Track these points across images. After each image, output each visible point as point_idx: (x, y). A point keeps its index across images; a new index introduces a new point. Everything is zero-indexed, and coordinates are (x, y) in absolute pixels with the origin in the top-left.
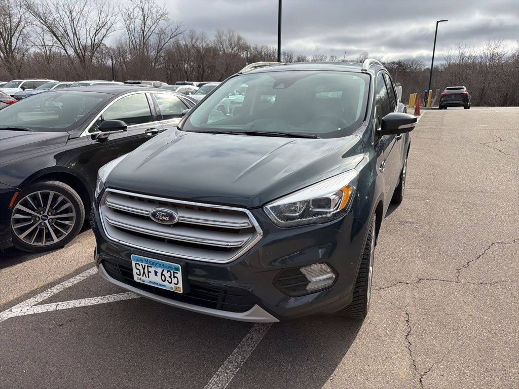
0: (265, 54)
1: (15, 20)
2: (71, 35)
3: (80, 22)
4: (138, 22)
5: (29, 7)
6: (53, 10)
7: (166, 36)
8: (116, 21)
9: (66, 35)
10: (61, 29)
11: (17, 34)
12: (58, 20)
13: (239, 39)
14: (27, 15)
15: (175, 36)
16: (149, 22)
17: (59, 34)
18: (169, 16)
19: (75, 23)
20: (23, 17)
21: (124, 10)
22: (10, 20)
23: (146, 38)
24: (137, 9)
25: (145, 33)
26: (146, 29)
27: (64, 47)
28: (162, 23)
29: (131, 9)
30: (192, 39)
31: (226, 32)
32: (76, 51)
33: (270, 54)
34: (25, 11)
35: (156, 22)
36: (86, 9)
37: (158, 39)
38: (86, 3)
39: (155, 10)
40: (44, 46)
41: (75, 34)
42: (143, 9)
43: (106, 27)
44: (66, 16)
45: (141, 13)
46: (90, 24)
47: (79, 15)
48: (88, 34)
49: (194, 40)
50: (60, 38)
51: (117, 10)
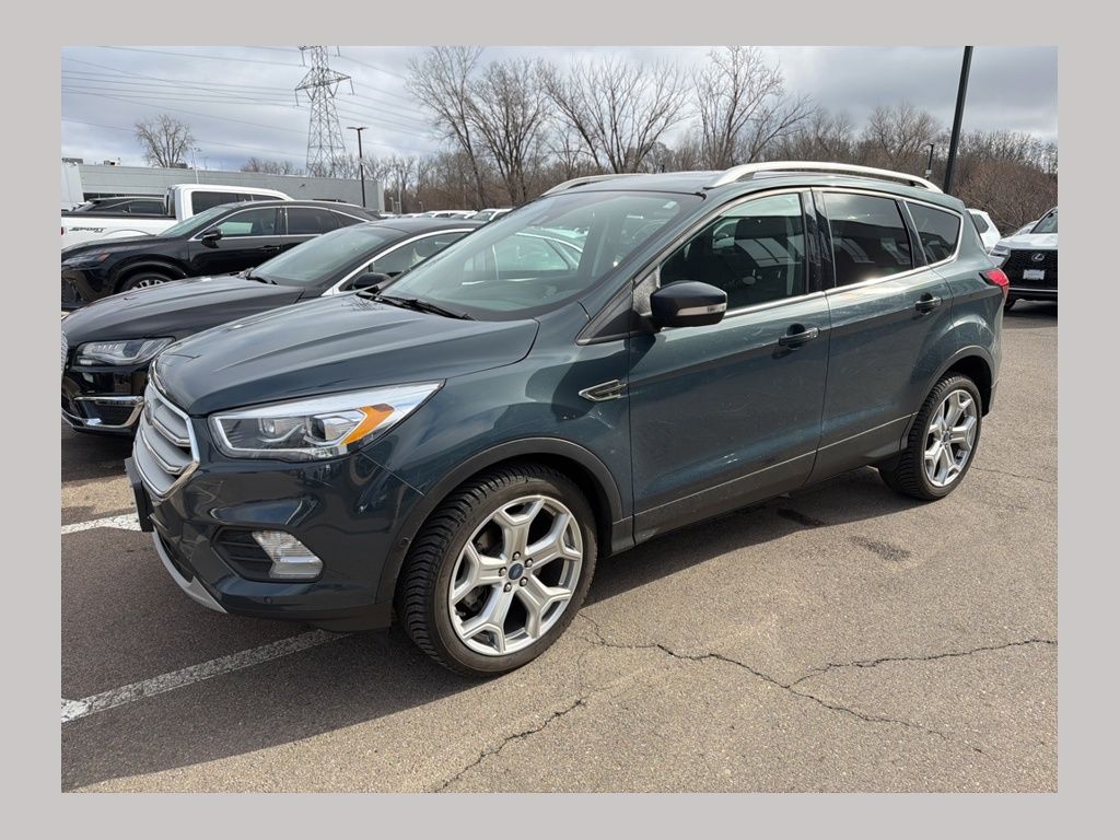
0: (998, 149)
1: (531, 112)
2: (608, 132)
3: (626, 108)
4: (725, 101)
5: (552, 90)
6: (587, 91)
7: (773, 124)
8: (686, 100)
9: (600, 132)
10: (594, 122)
11: (529, 136)
12: (592, 106)
13: (924, 121)
14: (547, 102)
15: (791, 123)
16: (743, 100)
17: (590, 130)
18: (784, 85)
19: (618, 109)
20: (541, 108)
21: (703, 81)
22: (523, 114)
23: (734, 129)
24: (726, 77)
25: (733, 120)
26: (737, 113)
27: (593, 151)
28: (769, 100)
29: (715, 79)
30: (818, 127)
31: (895, 108)
32: (612, 158)
33: (1012, 150)
34: (545, 96)
35: (757, 98)
36: (639, 84)
37: (756, 130)
38: (639, 74)
39: (759, 75)
40: (567, 151)
41: (615, 130)
42: (736, 76)
43: (666, 114)
44: (605, 99)
45: (732, 83)
46: (641, 110)
47: (625, 95)
48: (636, 127)
49: (822, 130)
50: (590, 137)
51: (689, 81)
